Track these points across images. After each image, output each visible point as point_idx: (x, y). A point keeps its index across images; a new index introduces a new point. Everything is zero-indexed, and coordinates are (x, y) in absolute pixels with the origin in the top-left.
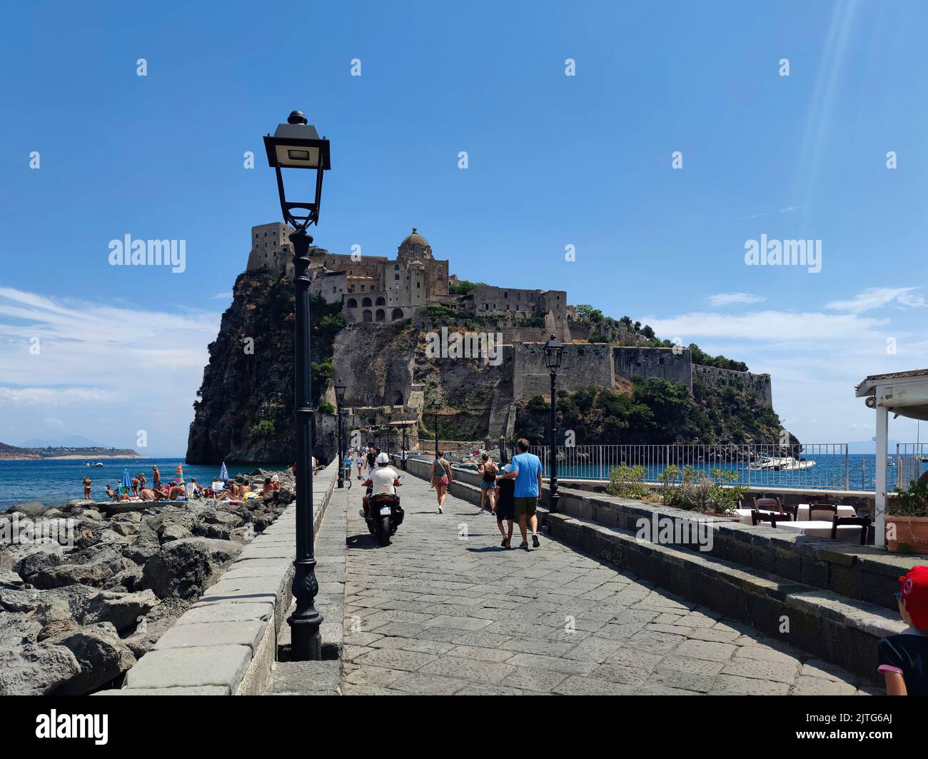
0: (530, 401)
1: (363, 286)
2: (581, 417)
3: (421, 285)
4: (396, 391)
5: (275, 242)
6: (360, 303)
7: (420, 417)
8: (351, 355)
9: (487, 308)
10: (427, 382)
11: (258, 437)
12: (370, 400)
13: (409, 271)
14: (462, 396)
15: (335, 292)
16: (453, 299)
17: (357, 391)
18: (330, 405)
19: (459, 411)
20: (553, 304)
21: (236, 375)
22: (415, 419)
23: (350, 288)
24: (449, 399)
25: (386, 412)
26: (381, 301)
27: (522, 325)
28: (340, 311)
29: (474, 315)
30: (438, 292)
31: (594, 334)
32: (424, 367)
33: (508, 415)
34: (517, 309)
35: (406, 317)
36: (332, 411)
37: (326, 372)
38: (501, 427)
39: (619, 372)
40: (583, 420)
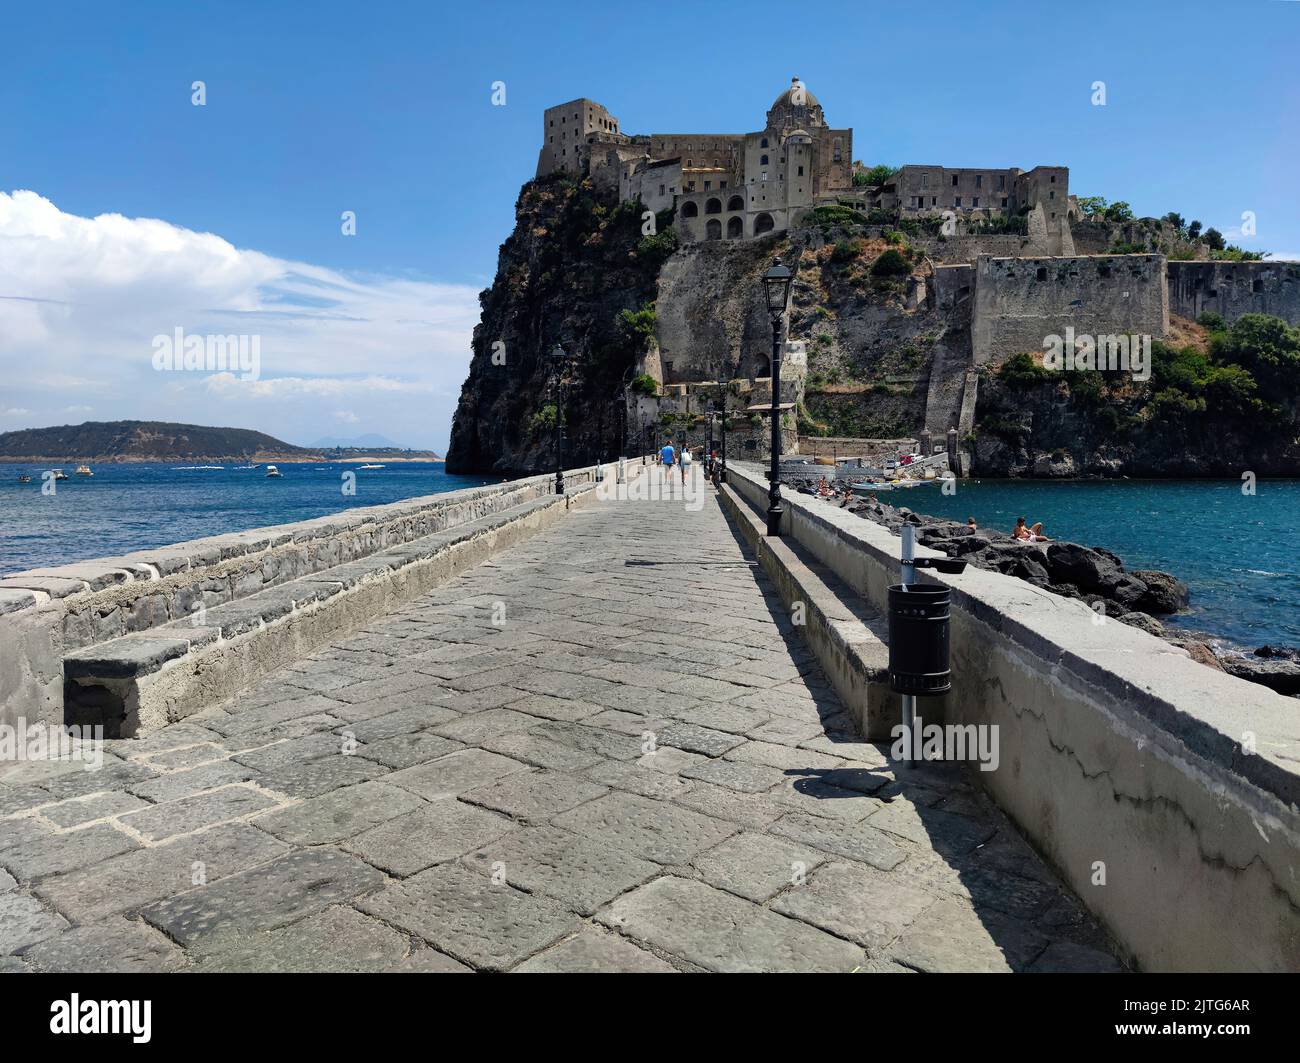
0: (1004, 365)
1: (707, 184)
2: (1105, 392)
3: (806, 171)
4: (758, 355)
5: (576, 131)
6: (701, 209)
7: (801, 397)
8: (685, 297)
9: (921, 204)
10: (813, 336)
11: (540, 432)
12: (716, 371)
13: (785, 149)
14: (876, 358)
15: (662, 194)
16: (858, 194)
17: (694, 354)
18: (650, 378)
19: (870, 386)
20: (1044, 191)
21: (516, 338)
22: (792, 401)
23: (687, 185)
24: (852, 366)
25: (741, 390)
26: (737, 203)
27: (985, 231)
28: (670, 224)
29: (898, 217)
30: (832, 185)
31: (1118, 243)
32: (807, 311)
33: (962, 391)
34: (975, 205)
35: (778, 227)
36: (653, 388)
37: (645, 324)
38: (949, 412)
39: (1177, 310)
40: (1110, 397)
